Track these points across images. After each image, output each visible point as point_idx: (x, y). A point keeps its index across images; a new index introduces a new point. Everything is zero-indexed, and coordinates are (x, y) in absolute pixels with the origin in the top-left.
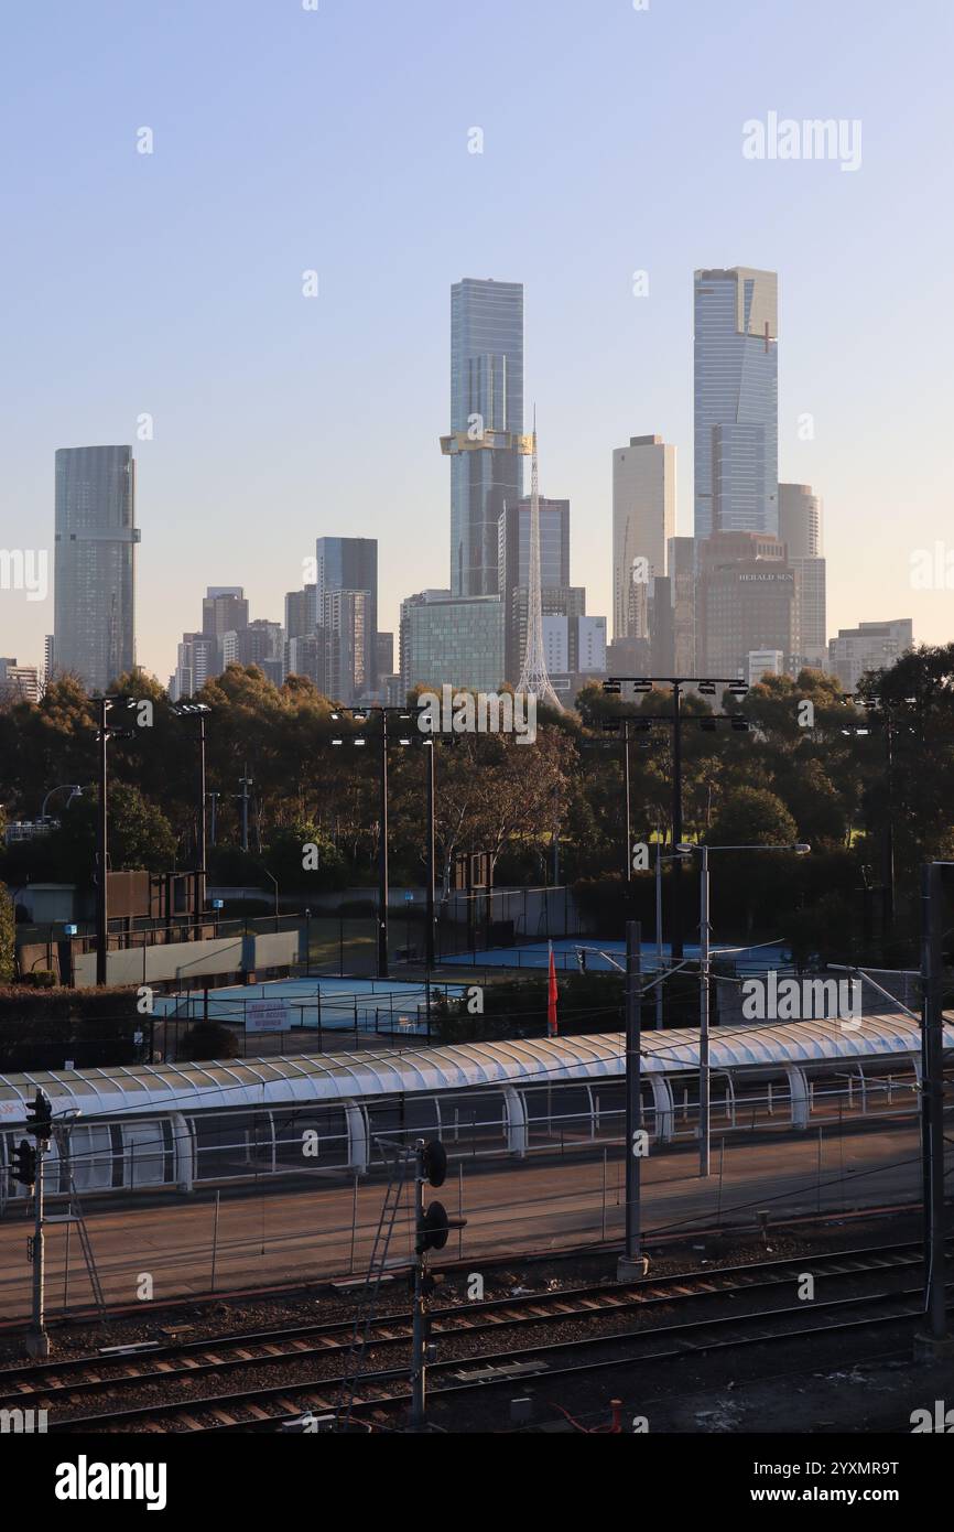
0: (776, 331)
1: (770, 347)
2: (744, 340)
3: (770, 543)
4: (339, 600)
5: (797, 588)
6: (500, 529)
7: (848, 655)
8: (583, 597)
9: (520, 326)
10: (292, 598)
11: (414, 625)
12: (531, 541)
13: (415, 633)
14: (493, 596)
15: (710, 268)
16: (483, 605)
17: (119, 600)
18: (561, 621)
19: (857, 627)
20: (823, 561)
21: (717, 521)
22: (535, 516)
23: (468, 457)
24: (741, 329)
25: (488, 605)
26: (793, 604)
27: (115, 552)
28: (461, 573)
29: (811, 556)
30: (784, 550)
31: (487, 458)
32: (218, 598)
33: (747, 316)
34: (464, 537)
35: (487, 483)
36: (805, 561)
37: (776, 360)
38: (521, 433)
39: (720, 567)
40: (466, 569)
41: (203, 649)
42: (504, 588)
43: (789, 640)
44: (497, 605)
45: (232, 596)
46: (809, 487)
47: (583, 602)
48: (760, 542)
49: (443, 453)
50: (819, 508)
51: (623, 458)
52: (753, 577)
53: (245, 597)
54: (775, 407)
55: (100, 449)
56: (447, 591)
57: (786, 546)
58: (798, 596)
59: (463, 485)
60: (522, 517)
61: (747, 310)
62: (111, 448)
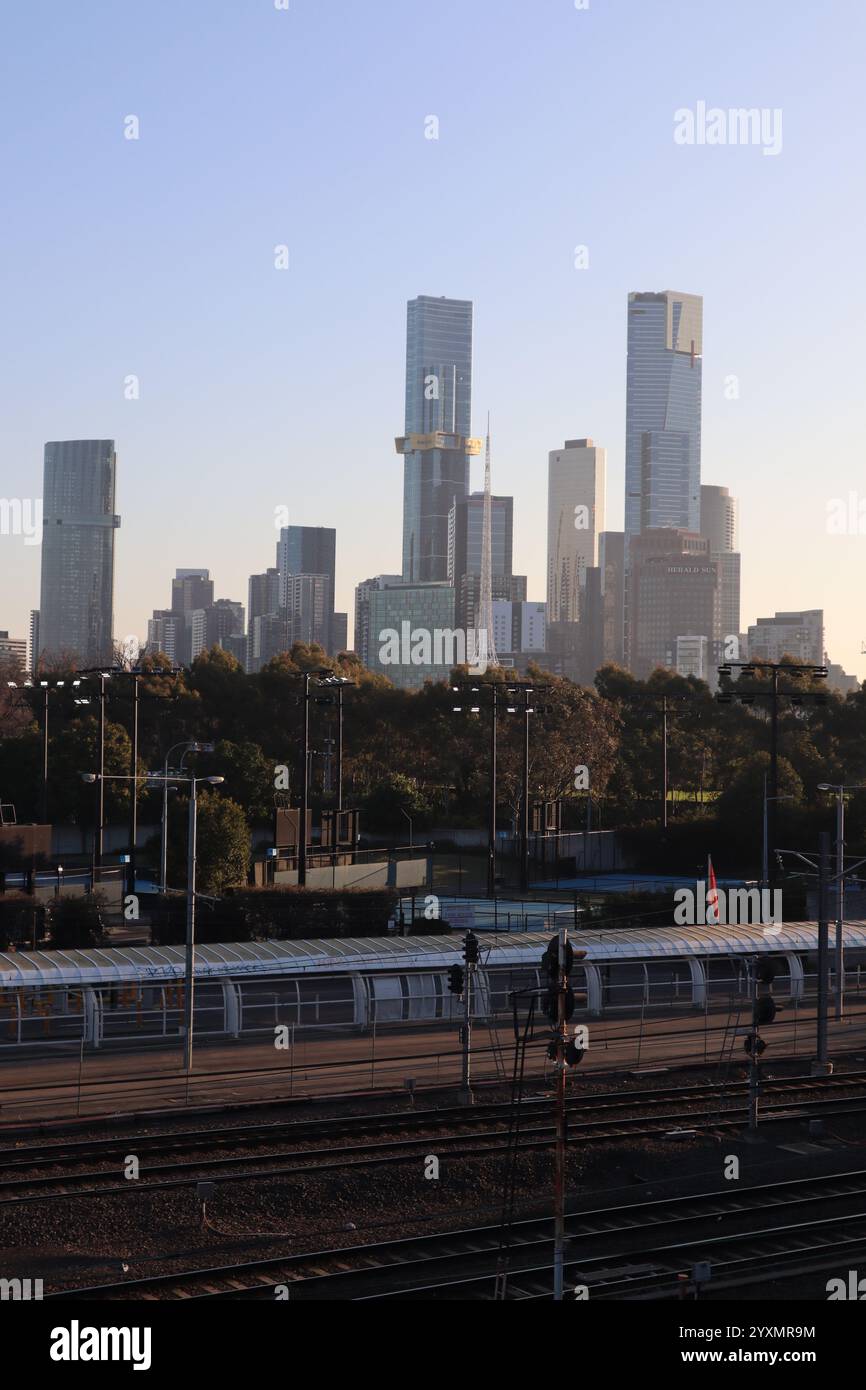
0: (700, 348)
1: (695, 363)
2: (672, 356)
3: (695, 539)
4: (301, 583)
5: (720, 580)
6: (450, 522)
7: (765, 642)
8: (525, 584)
9: (469, 339)
10: (255, 581)
11: (373, 607)
12: (484, 533)
13: (373, 614)
14: (445, 583)
15: (642, 291)
16: (435, 590)
17: (99, 580)
18: (506, 606)
19: (774, 617)
20: (738, 555)
21: (645, 518)
22: (487, 511)
23: (420, 456)
24: (670, 346)
25: (440, 590)
26: (715, 594)
27: (97, 536)
28: (412, 561)
29: (728, 551)
30: (707, 546)
31: (437, 458)
32: (187, 579)
33: (675, 335)
34: (415, 529)
35: (437, 481)
36: (722, 554)
37: (700, 374)
38: (469, 435)
39: (650, 560)
40: (417, 556)
41: (172, 625)
42: (453, 576)
43: (711, 627)
44: (448, 591)
45: (199, 577)
46: (727, 489)
47: (525, 589)
48: (685, 538)
49: (398, 452)
50: (734, 508)
51: (558, 460)
52: (680, 570)
53: (210, 579)
54: (699, 417)
55: (85, 443)
56: (398, 576)
57: (708, 541)
58: (720, 588)
59: (416, 482)
60: (470, 511)
61: (675, 329)
62: (96, 442)
